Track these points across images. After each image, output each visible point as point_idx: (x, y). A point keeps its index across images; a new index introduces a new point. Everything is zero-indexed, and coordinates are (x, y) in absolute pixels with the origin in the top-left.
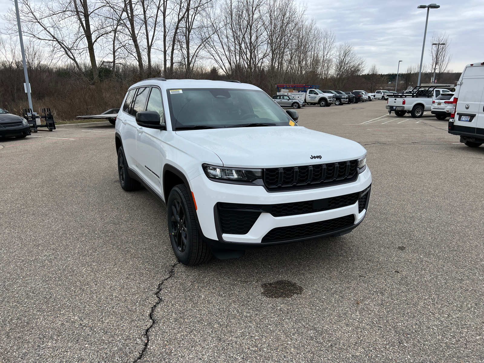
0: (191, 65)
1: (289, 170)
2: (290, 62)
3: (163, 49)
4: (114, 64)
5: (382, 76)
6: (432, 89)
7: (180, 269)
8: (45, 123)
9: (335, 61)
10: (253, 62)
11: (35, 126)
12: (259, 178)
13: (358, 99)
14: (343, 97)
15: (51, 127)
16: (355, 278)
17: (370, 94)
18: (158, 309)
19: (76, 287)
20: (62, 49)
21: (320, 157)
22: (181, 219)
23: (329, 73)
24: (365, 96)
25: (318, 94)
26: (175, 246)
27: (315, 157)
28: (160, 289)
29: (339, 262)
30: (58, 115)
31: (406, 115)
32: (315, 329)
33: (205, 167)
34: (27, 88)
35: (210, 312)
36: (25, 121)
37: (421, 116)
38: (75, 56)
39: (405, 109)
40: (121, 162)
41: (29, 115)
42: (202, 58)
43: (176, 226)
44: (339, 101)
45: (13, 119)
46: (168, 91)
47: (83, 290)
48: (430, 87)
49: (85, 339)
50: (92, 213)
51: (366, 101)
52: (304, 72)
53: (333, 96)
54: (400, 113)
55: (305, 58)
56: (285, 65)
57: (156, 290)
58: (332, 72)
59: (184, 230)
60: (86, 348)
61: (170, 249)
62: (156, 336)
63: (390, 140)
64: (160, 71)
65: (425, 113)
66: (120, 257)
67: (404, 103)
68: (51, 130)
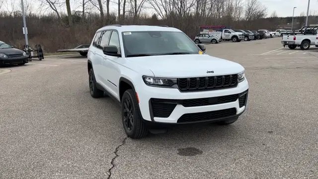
0: (138, 13)
1: (193, 80)
2: (210, 10)
3: (118, 3)
4: (83, 13)
5: (282, 18)
6: (316, 29)
7: (129, 140)
8: (36, 55)
9: (245, 8)
10: (183, 10)
11: (30, 57)
12: (175, 84)
13: (262, 37)
14: (250, 35)
15: (41, 57)
16: (236, 147)
17: (271, 33)
18: (116, 159)
19: (68, 148)
20: (48, 3)
21: (213, 72)
22: (130, 110)
23: (241, 16)
24: (268, 34)
25: (231, 33)
26: (126, 128)
27: (209, 72)
28: (117, 150)
29: (228, 139)
30: (45, 49)
31: (297, 47)
32: (207, 171)
33: (144, 78)
34: (25, 31)
35: (146, 162)
36: (24, 54)
37: (308, 49)
38: (57, 8)
39: (296, 43)
40: (91, 78)
41: (27, 49)
42: (145, 8)
43: (127, 115)
44: (247, 38)
45: (16, 52)
46: (122, 33)
47: (72, 150)
48: (315, 27)
49: (76, 172)
50: (73, 110)
51: (268, 37)
52: (221, 17)
53: (242, 35)
54: (293, 47)
55: (222, 6)
56: (207, 12)
57: (114, 151)
58: (243, 16)
59: (132, 117)
60: (77, 176)
61: (123, 130)
62: (115, 172)
63: (280, 66)
64: (115, 17)
65: (311, 47)
66: (92, 133)
67: (295, 39)
68: (41, 60)
